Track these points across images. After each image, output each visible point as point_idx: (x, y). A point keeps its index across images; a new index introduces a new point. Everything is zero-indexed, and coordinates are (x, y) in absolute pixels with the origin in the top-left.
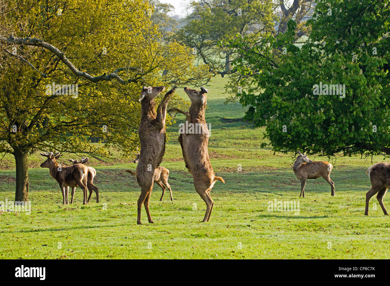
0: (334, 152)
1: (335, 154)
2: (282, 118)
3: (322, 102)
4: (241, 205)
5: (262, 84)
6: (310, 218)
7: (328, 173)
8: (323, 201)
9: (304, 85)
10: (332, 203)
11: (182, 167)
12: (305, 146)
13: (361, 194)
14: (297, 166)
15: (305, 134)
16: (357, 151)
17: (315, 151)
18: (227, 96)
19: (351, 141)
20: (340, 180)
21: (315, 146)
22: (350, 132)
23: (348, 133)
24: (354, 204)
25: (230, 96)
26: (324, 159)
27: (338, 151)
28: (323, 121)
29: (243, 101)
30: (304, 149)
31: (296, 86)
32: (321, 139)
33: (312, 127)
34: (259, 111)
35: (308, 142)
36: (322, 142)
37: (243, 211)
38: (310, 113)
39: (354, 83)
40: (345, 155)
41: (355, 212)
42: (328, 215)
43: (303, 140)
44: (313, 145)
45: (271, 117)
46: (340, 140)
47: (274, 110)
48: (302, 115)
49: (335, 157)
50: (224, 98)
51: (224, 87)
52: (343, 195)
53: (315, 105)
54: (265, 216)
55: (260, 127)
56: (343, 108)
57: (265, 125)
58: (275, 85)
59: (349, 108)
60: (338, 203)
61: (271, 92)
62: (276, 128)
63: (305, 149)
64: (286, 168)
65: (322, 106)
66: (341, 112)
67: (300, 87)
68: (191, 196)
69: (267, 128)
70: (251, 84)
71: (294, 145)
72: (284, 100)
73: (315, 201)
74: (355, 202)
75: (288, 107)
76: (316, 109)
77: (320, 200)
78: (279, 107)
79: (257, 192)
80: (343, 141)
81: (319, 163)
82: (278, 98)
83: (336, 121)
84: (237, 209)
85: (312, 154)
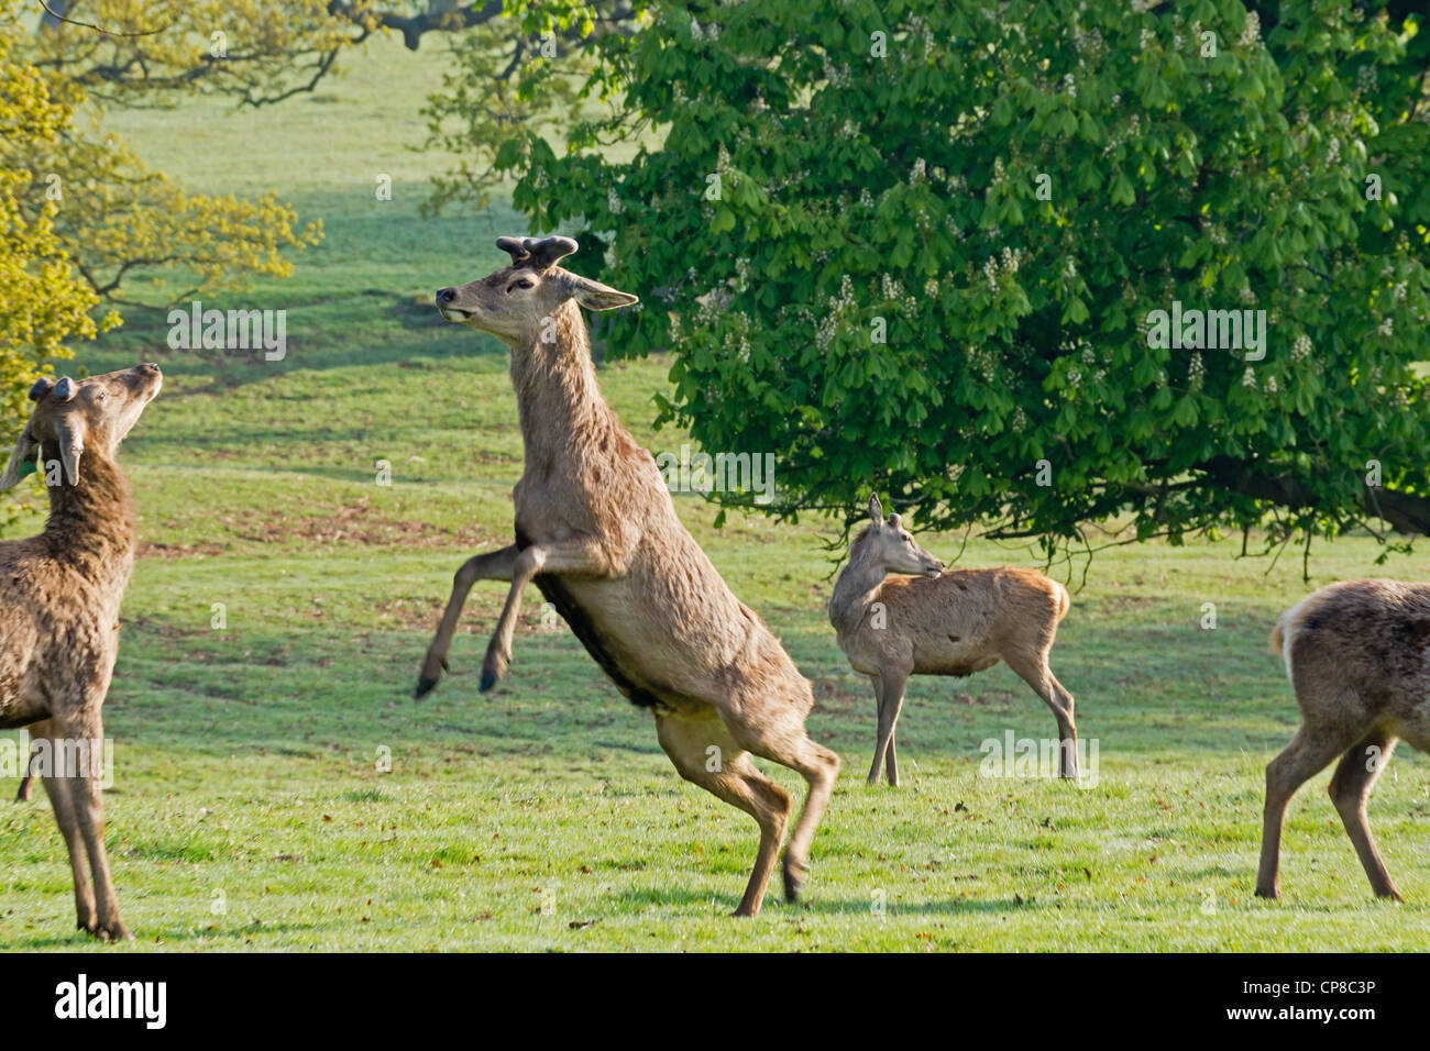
0: (1082, 517)
1: (1085, 526)
2: (770, 303)
3: (1011, 210)
4: (510, 830)
5: (651, 96)
6: (929, 908)
7: (1041, 640)
8: (1011, 810)
9: (903, 104)
10: (1064, 824)
11: (155, 598)
12: (902, 478)
13: (1239, 773)
14: (851, 597)
15: (905, 405)
16: (1217, 508)
17: (968, 508)
18: (440, 164)
19: (1186, 444)
20: (1112, 686)
21: (964, 477)
22: (1177, 396)
23: (1164, 399)
24: (1193, 832)
25: (458, 168)
26: (1022, 559)
27: (1106, 507)
28: (1015, 325)
29: (536, 194)
30: (896, 493)
31: (859, 112)
32: (999, 435)
33: (948, 361)
34: (633, 262)
35: (921, 448)
36: (1011, 454)
37: (525, 866)
38: (940, 277)
39: (1204, 96)
40: (1145, 531)
41: (1199, 876)
42: (1039, 895)
43: (896, 441)
44: (955, 470)
45: (703, 300)
46: (1117, 442)
47: (723, 257)
48: (892, 289)
49: (1082, 547)
50: (421, 176)
51: (422, 112)
52: (1130, 774)
53: (971, 230)
54: (654, 897)
55: (633, 357)
56: (1135, 249)
57: (667, 346)
58: (728, 100)
59: (1174, 247)
60: (1099, 821)
61: (704, 144)
62: (731, 364)
63: (901, 495)
64: (787, 610)
65: (1013, 236)
66: (1124, 272)
67: (881, 116)
68: (207, 775)
69: (680, 362)
70: (585, 93)
71: (837, 470)
72: (784, 197)
73: (959, 807)
74: (1202, 816)
75: (807, 238)
76: (977, 251)
77: (991, 803)
78: (752, 236)
79: (611, 755)
80: (1132, 446)
81: (986, 578)
82: (749, 180)
83: (1093, 329)
84: (489, 853)
85: (945, 524)
